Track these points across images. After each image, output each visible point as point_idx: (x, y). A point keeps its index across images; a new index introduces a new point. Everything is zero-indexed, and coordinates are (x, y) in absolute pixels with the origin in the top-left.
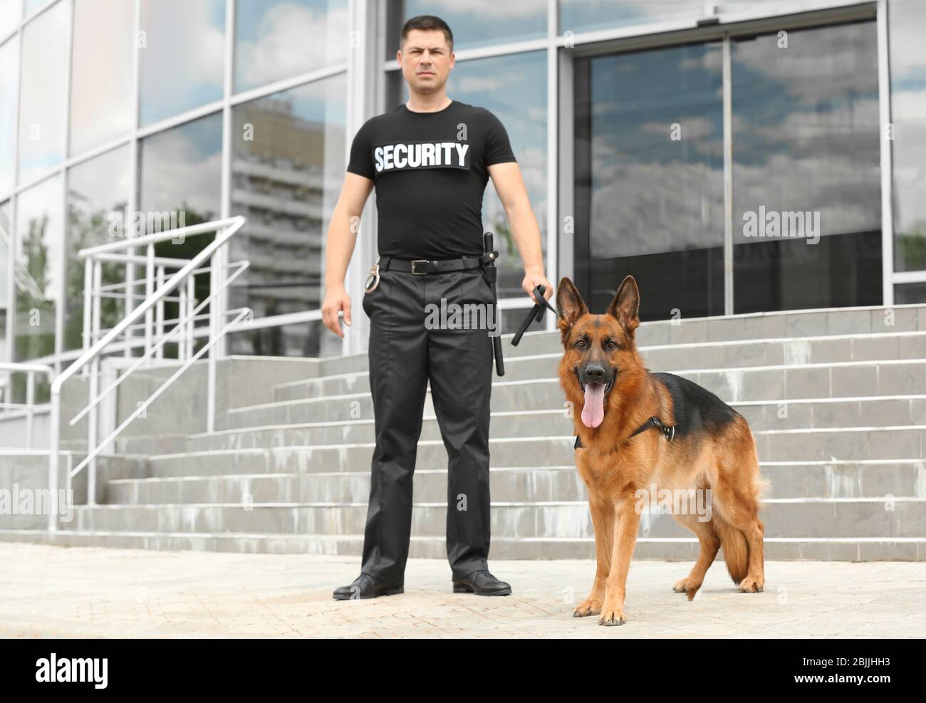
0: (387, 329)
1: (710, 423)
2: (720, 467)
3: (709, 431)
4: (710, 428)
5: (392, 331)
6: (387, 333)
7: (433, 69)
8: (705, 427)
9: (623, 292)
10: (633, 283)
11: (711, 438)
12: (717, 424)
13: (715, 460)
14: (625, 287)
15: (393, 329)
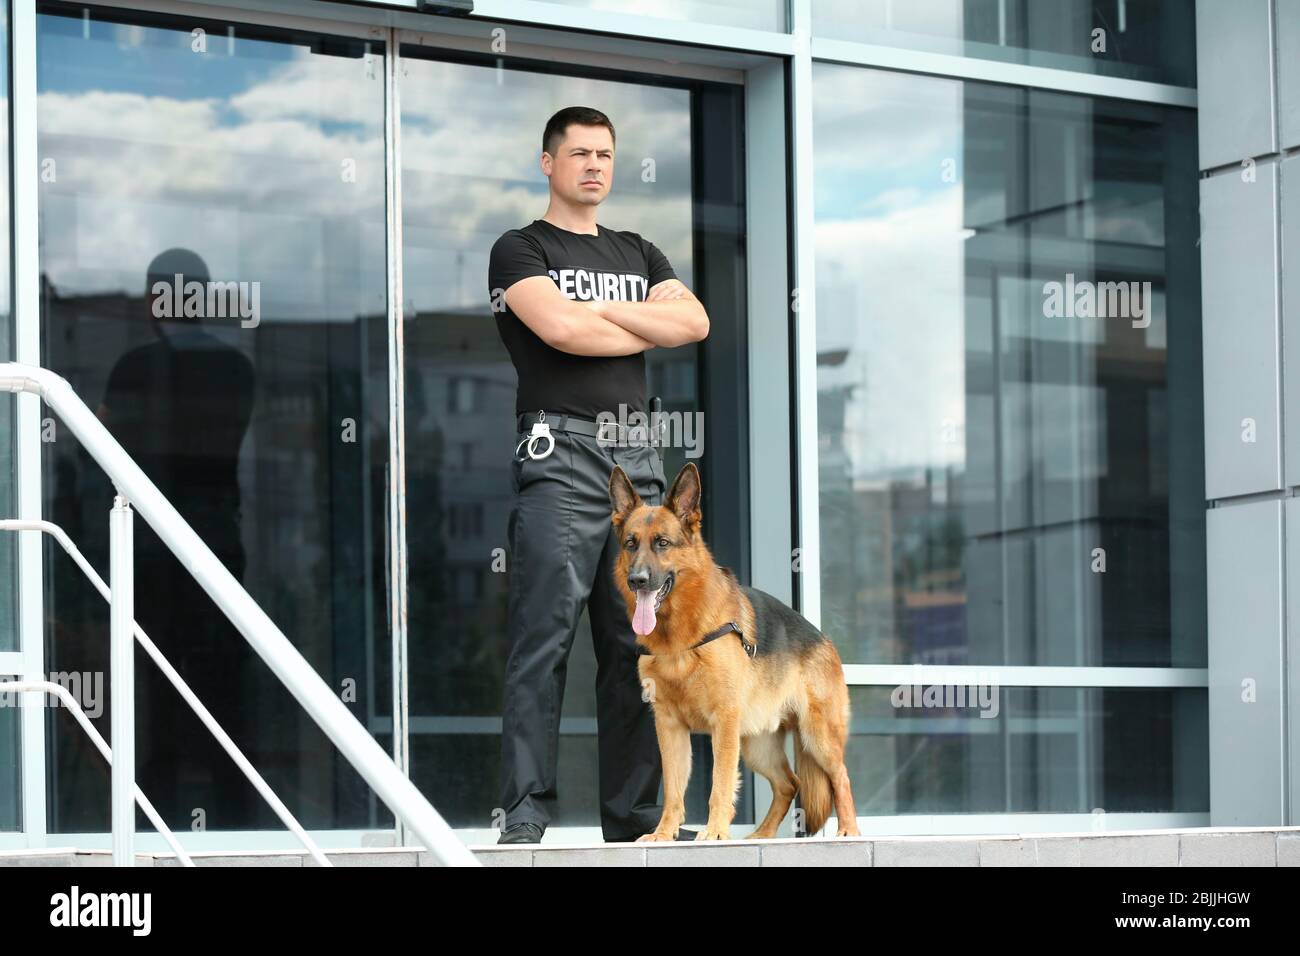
0: (568, 507)
1: (797, 644)
2: (811, 694)
3: (795, 652)
4: (796, 650)
5: (574, 511)
6: (568, 512)
7: (600, 177)
8: (791, 649)
9: (681, 481)
10: (694, 471)
11: (796, 662)
12: (804, 645)
13: (804, 686)
14: (683, 477)
15: (575, 508)
